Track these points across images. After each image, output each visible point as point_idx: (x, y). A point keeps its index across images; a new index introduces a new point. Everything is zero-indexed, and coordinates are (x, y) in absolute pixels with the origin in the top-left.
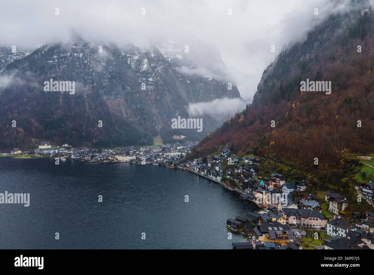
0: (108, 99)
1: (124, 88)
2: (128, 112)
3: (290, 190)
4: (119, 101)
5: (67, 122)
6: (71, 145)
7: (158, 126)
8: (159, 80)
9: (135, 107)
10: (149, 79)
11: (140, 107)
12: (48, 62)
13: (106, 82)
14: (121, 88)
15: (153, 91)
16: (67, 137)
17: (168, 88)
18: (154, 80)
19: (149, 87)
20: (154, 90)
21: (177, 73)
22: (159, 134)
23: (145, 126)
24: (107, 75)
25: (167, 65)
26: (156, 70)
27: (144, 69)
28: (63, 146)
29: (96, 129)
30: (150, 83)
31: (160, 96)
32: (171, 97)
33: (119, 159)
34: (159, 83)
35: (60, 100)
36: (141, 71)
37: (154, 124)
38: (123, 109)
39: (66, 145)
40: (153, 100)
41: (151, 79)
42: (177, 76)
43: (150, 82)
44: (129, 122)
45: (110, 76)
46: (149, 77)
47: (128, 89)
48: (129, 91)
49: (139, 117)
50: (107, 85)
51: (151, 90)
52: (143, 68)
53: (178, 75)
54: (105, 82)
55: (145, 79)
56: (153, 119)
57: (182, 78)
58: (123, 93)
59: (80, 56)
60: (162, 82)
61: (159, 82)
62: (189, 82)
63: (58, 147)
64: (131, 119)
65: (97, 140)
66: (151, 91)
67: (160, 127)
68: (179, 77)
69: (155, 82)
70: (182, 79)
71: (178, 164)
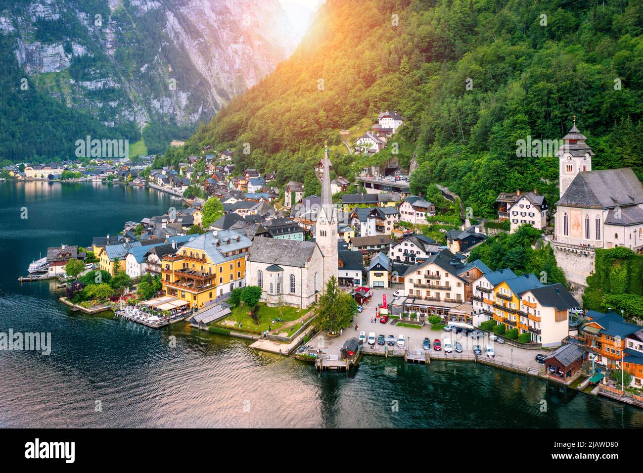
3: (256, 187)
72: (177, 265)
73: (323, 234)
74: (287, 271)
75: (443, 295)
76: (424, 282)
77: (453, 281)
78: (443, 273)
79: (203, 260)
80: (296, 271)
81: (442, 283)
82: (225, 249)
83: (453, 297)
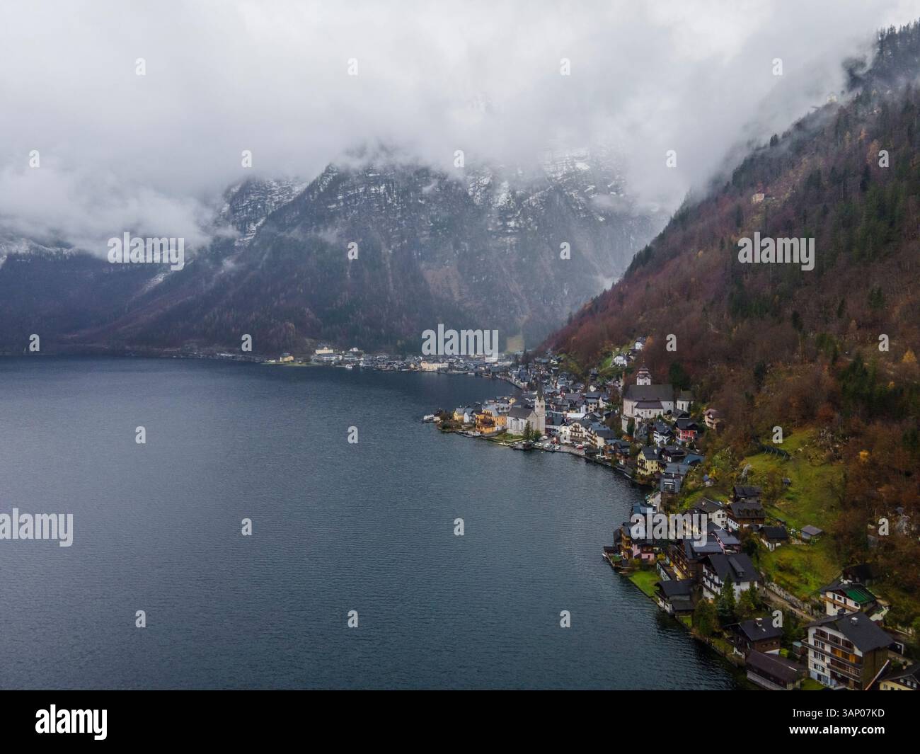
0: (428, 268)
1: (457, 246)
2: (464, 290)
4: (448, 270)
5: (357, 312)
6: (362, 349)
7: (522, 316)
8: (529, 224)
9: (477, 281)
10: (508, 223)
11: (487, 279)
12: (329, 207)
13: (425, 235)
14: (452, 247)
15: (514, 247)
16: (356, 337)
17: (548, 237)
18: (518, 225)
19: (508, 238)
20: (516, 245)
21: (575, 204)
22: (521, 332)
23: (495, 317)
24: (428, 223)
25: (551, 189)
26: (525, 202)
27: (499, 204)
28: (351, 350)
29: (403, 322)
30: (509, 231)
31: (528, 256)
32: (553, 257)
33: (424, 367)
34: (529, 229)
35: (348, 273)
36: (493, 209)
37: (512, 312)
38: (454, 285)
39: (355, 350)
40: (513, 266)
41: (512, 224)
42: (573, 211)
43: (511, 228)
44: (462, 310)
45: (432, 224)
46: (510, 220)
47: (465, 247)
48: (467, 250)
49: (484, 300)
50: (427, 241)
51: (511, 245)
52: (498, 202)
53: (577, 206)
54: (423, 237)
55: (501, 224)
56: (511, 302)
57: (586, 213)
58: (455, 255)
59: (382, 191)
60: (536, 227)
61: (530, 227)
62: (601, 219)
63: (343, 352)
64: (468, 304)
65: (403, 342)
66: (511, 249)
67: (526, 317)
68: (578, 211)
69: (520, 229)
70: (582, 215)
71: (498, 373)
72: (481, 417)
73: (537, 406)
74: (521, 420)
75: (580, 435)
76: (574, 429)
77: (584, 429)
78: (580, 426)
79: (491, 415)
80: (523, 421)
81: (580, 430)
82: (500, 411)
83: (584, 436)
